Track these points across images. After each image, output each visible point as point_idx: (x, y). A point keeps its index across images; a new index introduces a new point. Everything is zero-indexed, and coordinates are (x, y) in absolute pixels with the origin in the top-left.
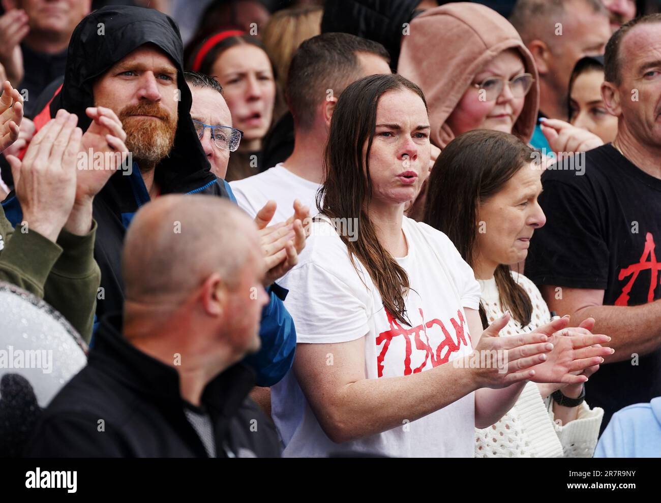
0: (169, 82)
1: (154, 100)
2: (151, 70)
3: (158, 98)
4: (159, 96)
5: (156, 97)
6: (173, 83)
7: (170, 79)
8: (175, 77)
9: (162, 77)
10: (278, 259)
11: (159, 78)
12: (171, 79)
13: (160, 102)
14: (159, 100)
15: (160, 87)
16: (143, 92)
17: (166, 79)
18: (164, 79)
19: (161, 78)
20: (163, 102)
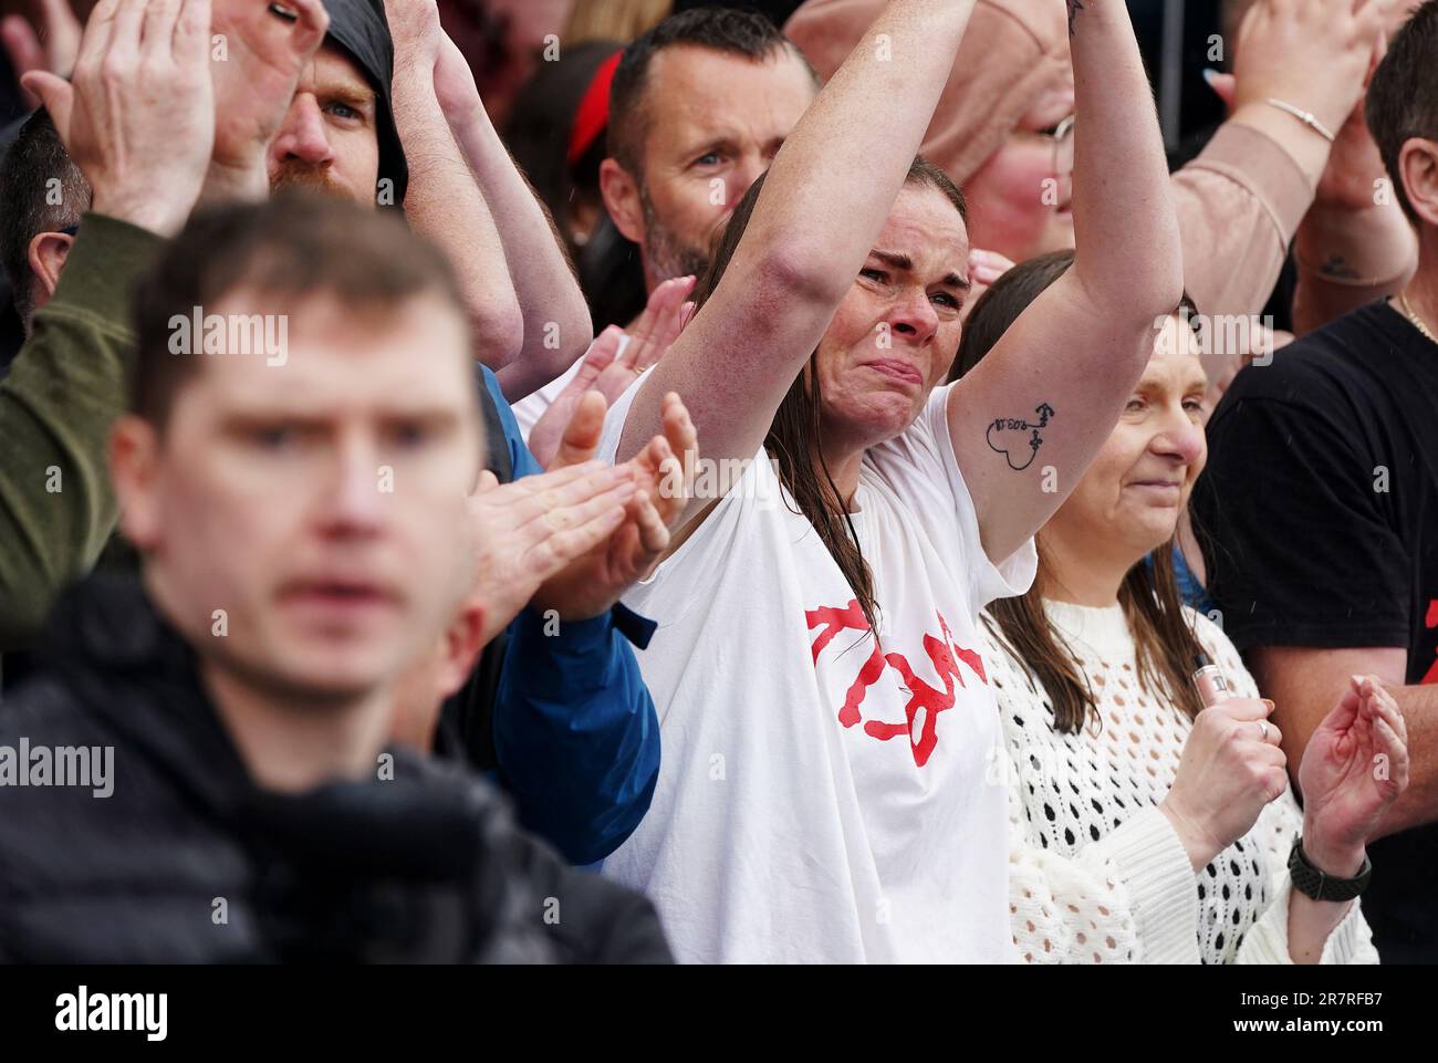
0: (353, 122)
1: (314, 162)
2: (310, 91)
3: (327, 157)
4: (327, 151)
5: (322, 154)
6: (364, 125)
7: (356, 117)
8: (368, 109)
9: (338, 110)
10: (592, 535)
11: (331, 111)
12: (360, 116)
13: (331, 169)
14: (328, 163)
15: (333, 132)
16: (289, 143)
17: (348, 116)
18: (341, 114)
19: (335, 113)
20: (338, 168)
